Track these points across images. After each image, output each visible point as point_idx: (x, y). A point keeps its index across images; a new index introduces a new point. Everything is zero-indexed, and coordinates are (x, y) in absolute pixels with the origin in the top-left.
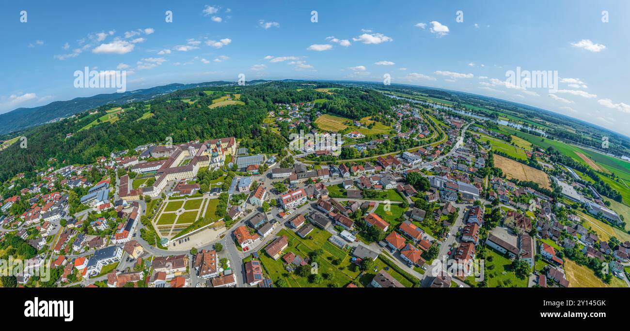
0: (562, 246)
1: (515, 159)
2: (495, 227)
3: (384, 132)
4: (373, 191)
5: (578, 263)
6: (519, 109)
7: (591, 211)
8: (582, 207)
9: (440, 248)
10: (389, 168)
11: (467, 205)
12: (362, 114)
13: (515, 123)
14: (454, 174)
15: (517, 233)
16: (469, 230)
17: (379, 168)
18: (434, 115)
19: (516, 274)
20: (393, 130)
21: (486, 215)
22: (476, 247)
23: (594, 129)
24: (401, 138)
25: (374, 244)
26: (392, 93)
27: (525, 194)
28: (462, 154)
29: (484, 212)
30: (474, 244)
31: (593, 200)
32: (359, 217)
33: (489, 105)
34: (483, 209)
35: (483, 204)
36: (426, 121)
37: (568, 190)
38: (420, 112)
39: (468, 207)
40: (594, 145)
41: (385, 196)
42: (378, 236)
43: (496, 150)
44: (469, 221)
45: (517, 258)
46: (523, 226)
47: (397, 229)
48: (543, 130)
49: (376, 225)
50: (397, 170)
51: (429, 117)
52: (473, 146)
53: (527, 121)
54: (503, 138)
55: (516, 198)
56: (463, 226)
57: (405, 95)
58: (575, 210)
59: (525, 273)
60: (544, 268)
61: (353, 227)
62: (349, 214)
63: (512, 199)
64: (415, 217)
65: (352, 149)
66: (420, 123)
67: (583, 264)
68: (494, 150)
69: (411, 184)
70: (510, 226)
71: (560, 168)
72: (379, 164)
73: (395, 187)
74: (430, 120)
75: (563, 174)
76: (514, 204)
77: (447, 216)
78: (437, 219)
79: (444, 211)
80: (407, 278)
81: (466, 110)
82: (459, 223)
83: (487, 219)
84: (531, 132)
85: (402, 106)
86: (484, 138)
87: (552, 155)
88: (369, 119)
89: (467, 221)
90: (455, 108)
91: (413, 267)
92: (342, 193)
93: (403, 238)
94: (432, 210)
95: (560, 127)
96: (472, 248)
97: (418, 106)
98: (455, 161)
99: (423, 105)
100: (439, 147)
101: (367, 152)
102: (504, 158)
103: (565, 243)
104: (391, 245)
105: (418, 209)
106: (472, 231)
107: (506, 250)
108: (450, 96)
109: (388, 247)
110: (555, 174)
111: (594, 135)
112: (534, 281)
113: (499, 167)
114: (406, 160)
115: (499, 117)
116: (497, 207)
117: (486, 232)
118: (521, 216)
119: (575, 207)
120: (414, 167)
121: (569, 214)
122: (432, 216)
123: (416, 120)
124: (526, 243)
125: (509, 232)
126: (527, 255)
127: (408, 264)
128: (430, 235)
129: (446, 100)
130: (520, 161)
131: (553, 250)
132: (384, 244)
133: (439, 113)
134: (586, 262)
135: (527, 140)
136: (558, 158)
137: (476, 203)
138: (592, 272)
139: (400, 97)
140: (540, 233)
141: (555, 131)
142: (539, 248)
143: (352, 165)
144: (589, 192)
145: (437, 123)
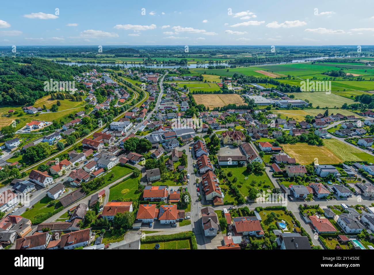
0: (274, 138)
1: (211, 93)
2: (219, 150)
3: (77, 109)
4: (95, 179)
5: (292, 143)
6: (203, 50)
7: (282, 107)
8: (274, 106)
9: (188, 191)
10: (101, 146)
11: (189, 144)
12: (34, 95)
13: (202, 63)
14: (167, 124)
15: (237, 146)
16: (201, 162)
17: (90, 152)
18: (127, 76)
19: (255, 174)
20: (87, 104)
21: (208, 144)
22: (214, 172)
23: (266, 49)
24: (102, 110)
25: (129, 233)
26: (69, 59)
27: (229, 115)
28: (167, 104)
29: (205, 143)
30: (211, 170)
31: (280, 98)
32: (93, 219)
33: (177, 53)
34: (203, 141)
35: (201, 137)
36: (121, 84)
37: (258, 99)
38: (112, 77)
39: (191, 145)
40: (269, 61)
41: (112, 177)
42: (127, 222)
43: (194, 91)
44: (197, 155)
45: (248, 162)
46: (238, 138)
47: (142, 201)
48: (226, 62)
49: (119, 213)
50: (111, 144)
51: (123, 79)
52: (174, 94)
53: (211, 59)
54: (196, 79)
55: (223, 122)
56: (195, 162)
57: (86, 60)
58: (270, 111)
59: (261, 170)
60: (271, 159)
61: (93, 235)
62: (78, 225)
63: (221, 123)
64: (152, 178)
65: (39, 146)
66: (115, 88)
67: (296, 142)
68: (192, 92)
69: (132, 151)
70: (229, 143)
71: (247, 87)
72: (87, 148)
73: (118, 162)
74: (125, 82)
75: (251, 90)
76: (224, 126)
77: (178, 162)
78: (171, 169)
79: (174, 159)
80: (180, 239)
81: (157, 63)
82: (191, 162)
83: (210, 147)
84: (217, 67)
85: (88, 74)
86: (180, 85)
87: (238, 79)
88: (49, 100)
89: (196, 156)
90: (146, 64)
91: (178, 224)
92: (53, 207)
93: (152, 205)
94: (163, 164)
95: (239, 56)
96: (212, 175)
97: (107, 70)
98: (163, 113)
99: (112, 68)
100: (144, 105)
101: (65, 140)
102: (202, 95)
103: (275, 135)
104: (145, 220)
105: (151, 170)
106: (204, 162)
107: (237, 162)
108: (138, 52)
109: (144, 224)
110: (245, 92)
111: (267, 53)
112: (270, 171)
113: (201, 104)
114: (116, 130)
115: (188, 62)
116: (213, 134)
117: (215, 157)
118: (233, 132)
119: (269, 109)
120: (128, 134)
121: (267, 115)
122: (166, 169)
123: (110, 85)
124: (247, 149)
125: (231, 148)
126: (253, 156)
127: (172, 225)
128: (174, 185)
129: (135, 57)
130: (215, 93)
131: (269, 143)
132: (139, 225)
133: (132, 72)
134: (297, 140)
135: (216, 75)
136: (243, 80)
137: (196, 139)
138: (305, 144)
139: (82, 62)
140: (253, 137)
141: (236, 60)
142: (258, 148)
143: (50, 165)
144: (275, 95)
145: (133, 83)
